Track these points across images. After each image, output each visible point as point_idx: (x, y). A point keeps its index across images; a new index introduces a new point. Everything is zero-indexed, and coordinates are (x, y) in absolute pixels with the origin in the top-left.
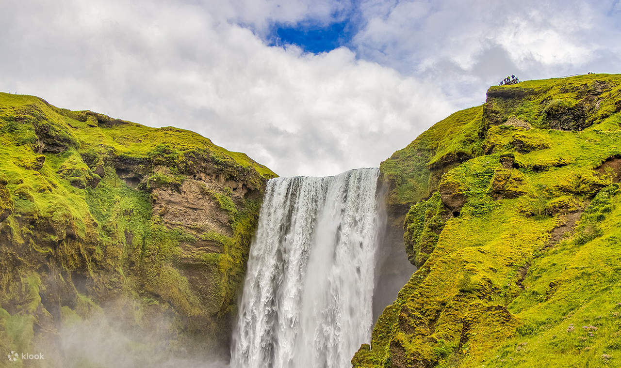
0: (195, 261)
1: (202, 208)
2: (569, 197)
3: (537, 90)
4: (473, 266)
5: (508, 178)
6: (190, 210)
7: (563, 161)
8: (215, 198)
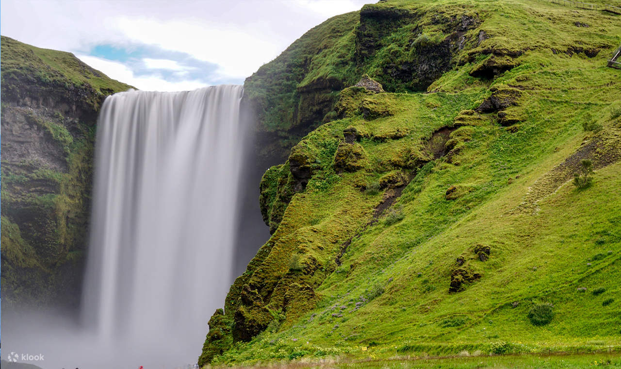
0: (26, 205)
1: (29, 140)
2: (398, 171)
3: (412, 12)
4: (305, 246)
5: (349, 153)
6: (15, 144)
7: (400, 133)
8: (45, 128)
